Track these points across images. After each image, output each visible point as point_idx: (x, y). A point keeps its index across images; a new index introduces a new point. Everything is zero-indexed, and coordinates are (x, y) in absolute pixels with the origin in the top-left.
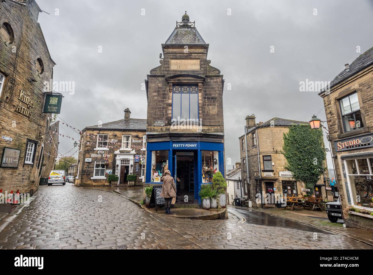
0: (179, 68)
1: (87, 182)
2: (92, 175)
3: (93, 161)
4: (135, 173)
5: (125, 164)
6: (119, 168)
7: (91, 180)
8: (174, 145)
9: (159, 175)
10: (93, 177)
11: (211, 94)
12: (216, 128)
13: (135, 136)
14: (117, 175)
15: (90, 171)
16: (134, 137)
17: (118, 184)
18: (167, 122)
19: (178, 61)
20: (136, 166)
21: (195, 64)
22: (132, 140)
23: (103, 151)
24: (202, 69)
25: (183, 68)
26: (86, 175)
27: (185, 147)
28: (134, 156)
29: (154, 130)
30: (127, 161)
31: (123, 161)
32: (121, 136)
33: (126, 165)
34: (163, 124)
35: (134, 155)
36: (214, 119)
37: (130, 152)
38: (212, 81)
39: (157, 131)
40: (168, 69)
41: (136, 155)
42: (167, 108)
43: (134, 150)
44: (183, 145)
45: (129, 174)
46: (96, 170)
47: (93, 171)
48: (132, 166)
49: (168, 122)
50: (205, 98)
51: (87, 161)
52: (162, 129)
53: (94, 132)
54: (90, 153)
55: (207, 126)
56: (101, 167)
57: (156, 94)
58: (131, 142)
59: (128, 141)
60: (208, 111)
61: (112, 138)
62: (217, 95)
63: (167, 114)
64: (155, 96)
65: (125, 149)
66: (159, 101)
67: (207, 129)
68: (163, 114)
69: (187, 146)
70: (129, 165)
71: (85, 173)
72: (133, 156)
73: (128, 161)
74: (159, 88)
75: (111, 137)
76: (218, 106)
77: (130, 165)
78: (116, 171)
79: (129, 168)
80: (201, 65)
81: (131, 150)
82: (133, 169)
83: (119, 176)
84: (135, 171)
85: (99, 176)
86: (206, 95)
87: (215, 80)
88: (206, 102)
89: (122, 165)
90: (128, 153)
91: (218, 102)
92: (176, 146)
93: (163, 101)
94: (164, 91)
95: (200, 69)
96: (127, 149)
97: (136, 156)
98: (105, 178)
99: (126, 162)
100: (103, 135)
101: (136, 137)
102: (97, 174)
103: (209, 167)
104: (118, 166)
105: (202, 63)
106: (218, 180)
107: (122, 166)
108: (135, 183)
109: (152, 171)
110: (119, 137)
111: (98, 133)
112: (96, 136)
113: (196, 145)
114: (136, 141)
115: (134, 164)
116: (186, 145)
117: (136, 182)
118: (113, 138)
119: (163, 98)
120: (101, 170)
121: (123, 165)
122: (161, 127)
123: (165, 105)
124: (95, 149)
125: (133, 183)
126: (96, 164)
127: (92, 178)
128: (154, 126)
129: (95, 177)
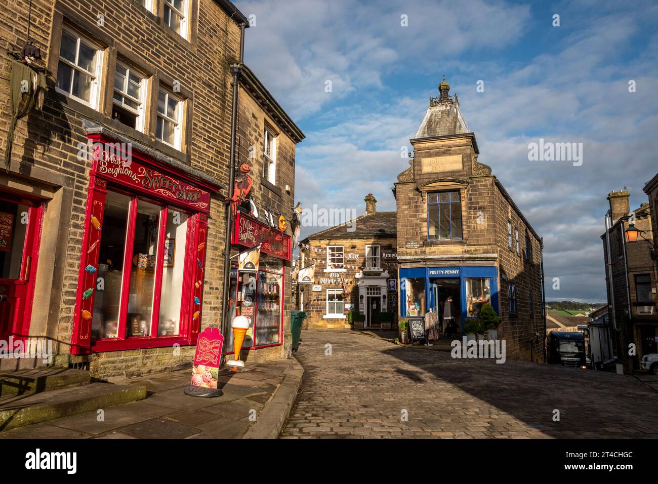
0: (434, 170)
1: (318, 322)
2: (324, 312)
3: (324, 290)
4: (392, 308)
5: (374, 294)
6: (365, 300)
7: (323, 319)
8: (431, 272)
9: (415, 308)
10: (326, 315)
11: (477, 203)
12: (486, 248)
13: (386, 246)
14: (363, 312)
15: (321, 305)
16: (385, 249)
17: (365, 327)
18: (421, 243)
19: (433, 159)
20: (391, 297)
21: (455, 162)
22: (381, 254)
23: (338, 273)
24: (466, 168)
25: (440, 169)
26: (317, 311)
27: (444, 274)
28: (387, 281)
29: (407, 254)
30: (377, 290)
31: (369, 288)
32: (364, 248)
33: (375, 296)
34: (417, 246)
35: (387, 279)
36: (483, 235)
37: (381, 274)
38: (479, 184)
39: (410, 254)
40: (419, 172)
41: (389, 278)
42: (421, 225)
43: (387, 271)
44: (442, 272)
45: (382, 311)
46: (329, 303)
47: (326, 306)
48: (384, 297)
49: (423, 242)
50: (470, 208)
51: (315, 290)
52: (416, 252)
53: (321, 242)
54: (319, 277)
55: (474, 245)
56: (337, 300)
57: (407, 207)
58: (380, 257)
59: (376, 255)
60: (474, 226)
61: (349, 252)
62: (486, 204)
63: (421, 232)
64: (406, 209)
65: (372, 269)
66: (411, 216)
67: (473, 250)
68: (417, 233)
69: (447, 273)
70: (379, 296)
71: (314, 308)
72: (385, 281)
73: (377, 288)
74: (410, 198)
75: (348, 250)
76: (488, 218)
77: (381, 296)
78: (360, 305)
79: (380, 301)
80: (463, 162)
81: (382, 270)
82: (388, 303)
83: (365, 313)
84: (391, 306)
85: (334, 313)
86: (471, 203)
87: (483, 183)
88: (472, 213)
89: (369, 295)
90: (377, 275)
91: (489, 212)
92: (433, 273)
93: (415, 216)
94: (416, 202)
95: (463, 168)
96: (376, 269)
97: (390, 281)
98: (345, 317)
99: (375, 291)
100: (336, 246)
101: (388, 249)
102: (332, 310)
103: (478, 299)
104: (362, 297)
105: (465, 159)
106: (486, 314)
107: (368, 298)
108: (392, 325)
109: (407, 303)
110: (361, 250)
111: (328, 245)
112: (325, 249)
113: (458, 271)
114: (389, 256)
115: (388, 294)
116: (446, 271)
117: (394, 323)
118: (352, 252)
119: (416, 212)
120: (337, 303)
121: (371, 296)
122: (414, 250)
123: (418, 221)
124: (325, 271)
125: (389, 324)
126: (329, 295)
127: (325, 317)
128: (406, 248)
129: (329, 316)
